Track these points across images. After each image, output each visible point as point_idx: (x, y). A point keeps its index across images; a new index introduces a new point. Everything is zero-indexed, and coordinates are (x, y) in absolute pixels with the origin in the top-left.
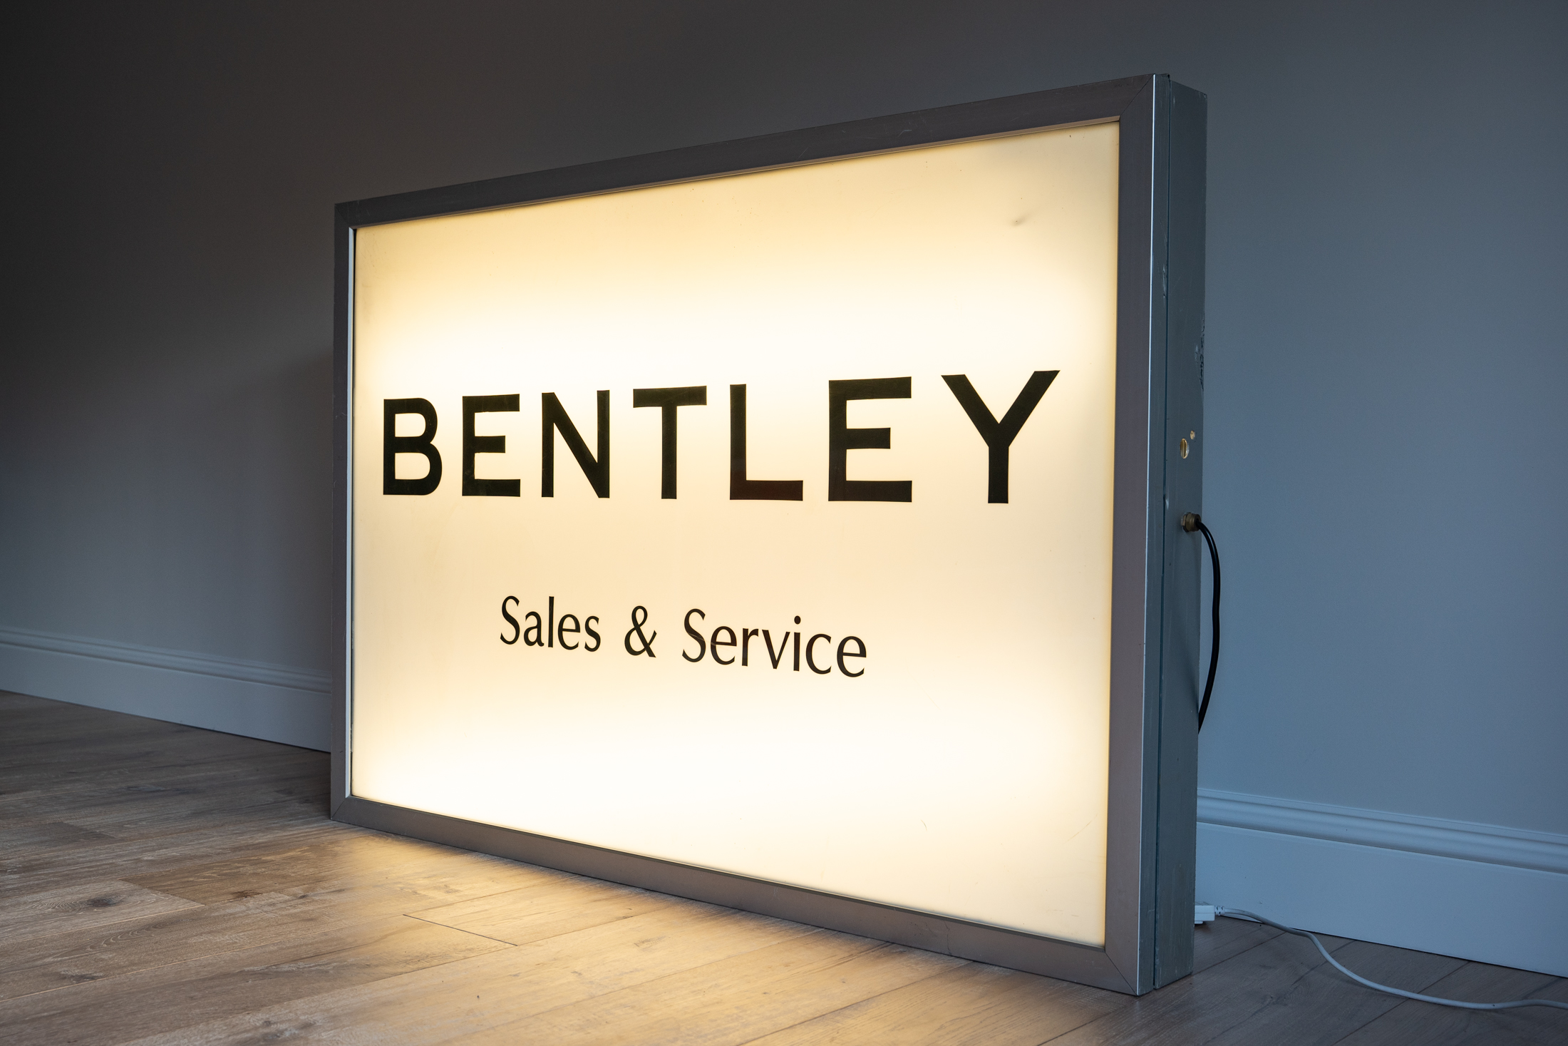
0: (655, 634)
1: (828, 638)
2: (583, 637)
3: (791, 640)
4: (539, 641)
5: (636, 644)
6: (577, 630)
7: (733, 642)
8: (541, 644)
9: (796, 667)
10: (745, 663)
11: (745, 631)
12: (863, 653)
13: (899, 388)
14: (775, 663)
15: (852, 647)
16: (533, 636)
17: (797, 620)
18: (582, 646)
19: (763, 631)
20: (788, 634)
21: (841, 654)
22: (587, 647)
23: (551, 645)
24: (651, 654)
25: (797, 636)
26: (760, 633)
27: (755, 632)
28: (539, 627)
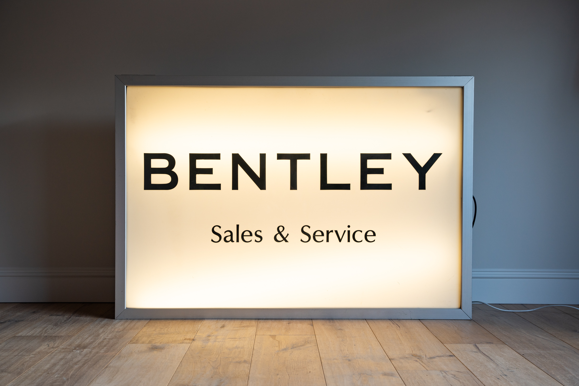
0: (288, 234)
1: (361, 231)
2: (254, 237)
3: (346, 233)
4: (232, 240)
5: (279, 238)
6: (251, 235)
7: (323, 235)
8: (233, 241)
9: (349, 241)
10: (328, 241)
11: (328, 232)
12: (374, 235)
13: (388, 156)
14: (340, 240)
15: (371, 233)
16: (228, 239)
17: (349, 226)
18: (253, 241)
19: (335, 231)
20: (345, 231)
21: (366, 236)
22: (256, 241)
23: (238, 241)
24: (286, 241)
25: (349, 232)
26: (334, 232)
27: (332, 231)
28: (231, 235)
